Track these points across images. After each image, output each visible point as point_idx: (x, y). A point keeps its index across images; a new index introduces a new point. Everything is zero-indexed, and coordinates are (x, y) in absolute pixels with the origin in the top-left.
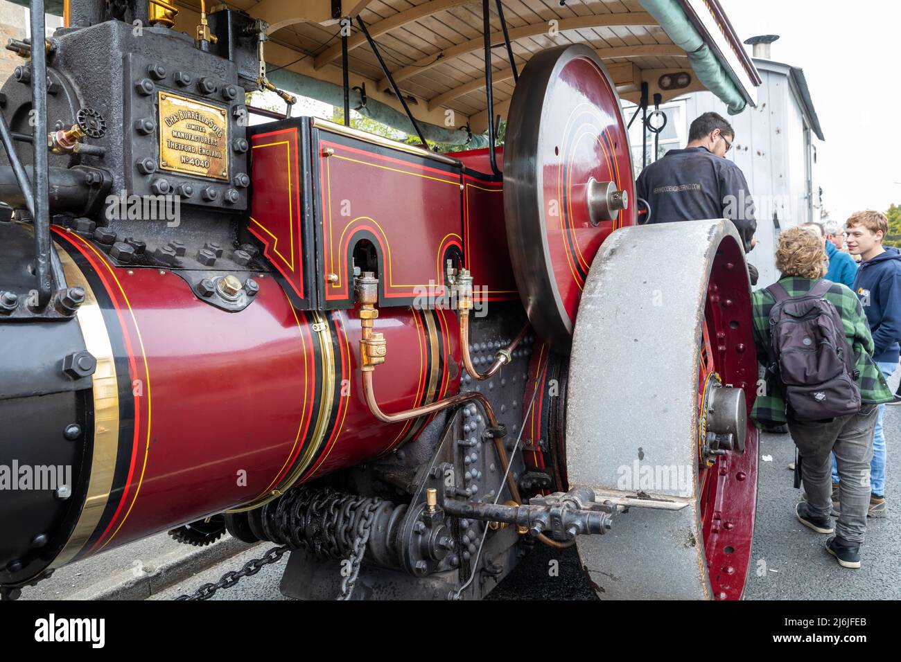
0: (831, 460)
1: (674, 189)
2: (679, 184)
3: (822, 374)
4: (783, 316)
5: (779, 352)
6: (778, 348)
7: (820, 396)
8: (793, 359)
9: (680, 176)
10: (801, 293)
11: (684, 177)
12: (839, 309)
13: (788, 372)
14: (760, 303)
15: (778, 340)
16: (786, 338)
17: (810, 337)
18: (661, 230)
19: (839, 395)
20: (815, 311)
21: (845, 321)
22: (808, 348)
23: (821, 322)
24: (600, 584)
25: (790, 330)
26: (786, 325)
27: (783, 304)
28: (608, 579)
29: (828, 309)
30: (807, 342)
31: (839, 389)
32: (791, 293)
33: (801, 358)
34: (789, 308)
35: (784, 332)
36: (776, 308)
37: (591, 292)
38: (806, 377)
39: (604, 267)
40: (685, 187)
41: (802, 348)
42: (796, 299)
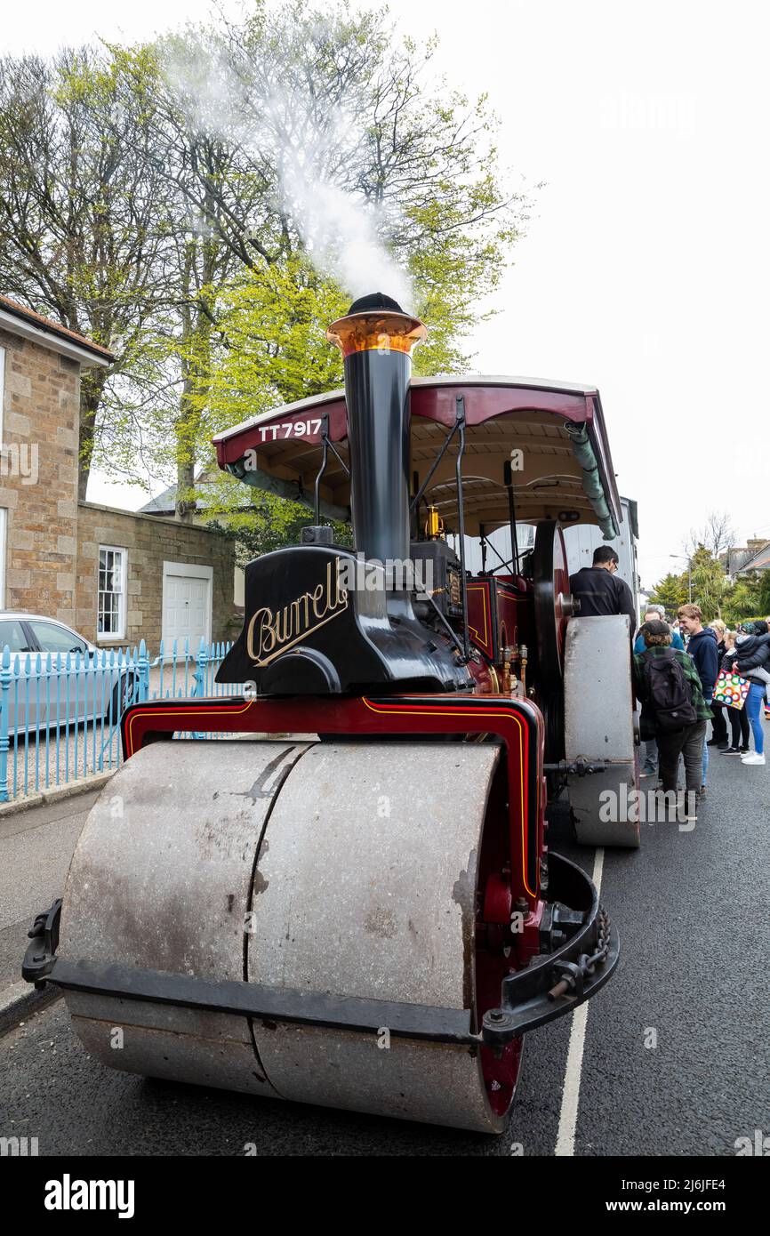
0: (681, 756)
1: (590, 593)
2: (593, 591)
3: (675, 701)
4: (652, 670)
5: (651, 690)
6: (650, 687)
7: (675, 714)
8: (659, 693)
9: (594, 587)
10: (660, 656)
11: (597, 587)
12: (682, 664)
13: (657, 702)
14: (638, 662)
15: (650, 682)
16: (654, 682)
17: (667, 681)
18: (591, 621)
19: (685, 713)
20: (669, 666)
21: (686, 671)
22: (667, 687)
23: (673, 672)
24: (578, 818)
25: (656, 677)
26: (654, 675)
27: (651, 662)
28: (585, 813)
29: (676, 664)
30: (666, 684)
31: (686, 710)
32: (655, 656)
33: (663, 692)
34: (655, 665)
35: (653, 678)
36: (647, 665)
37: (569, 656)
38: (666, 703)
39: (573, 642)
40: (597, 593)
41: (663, 687)
42: (658, 660)
